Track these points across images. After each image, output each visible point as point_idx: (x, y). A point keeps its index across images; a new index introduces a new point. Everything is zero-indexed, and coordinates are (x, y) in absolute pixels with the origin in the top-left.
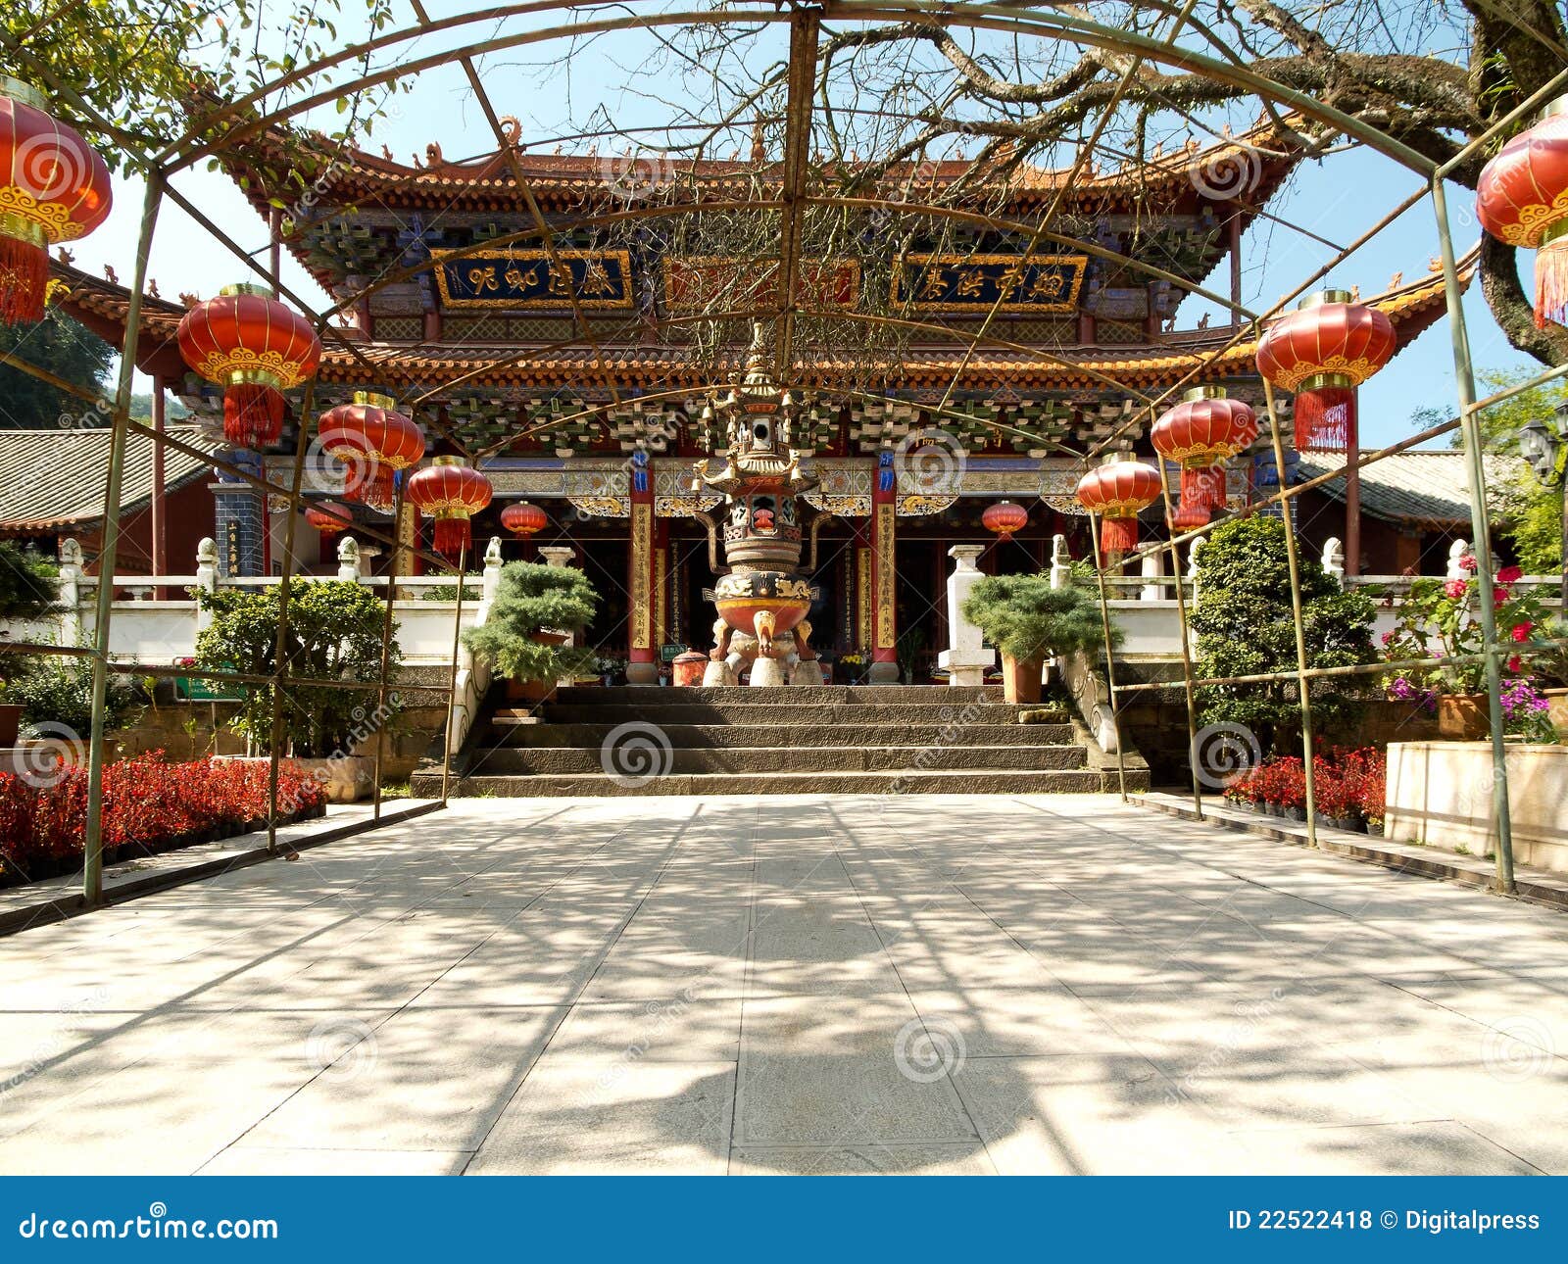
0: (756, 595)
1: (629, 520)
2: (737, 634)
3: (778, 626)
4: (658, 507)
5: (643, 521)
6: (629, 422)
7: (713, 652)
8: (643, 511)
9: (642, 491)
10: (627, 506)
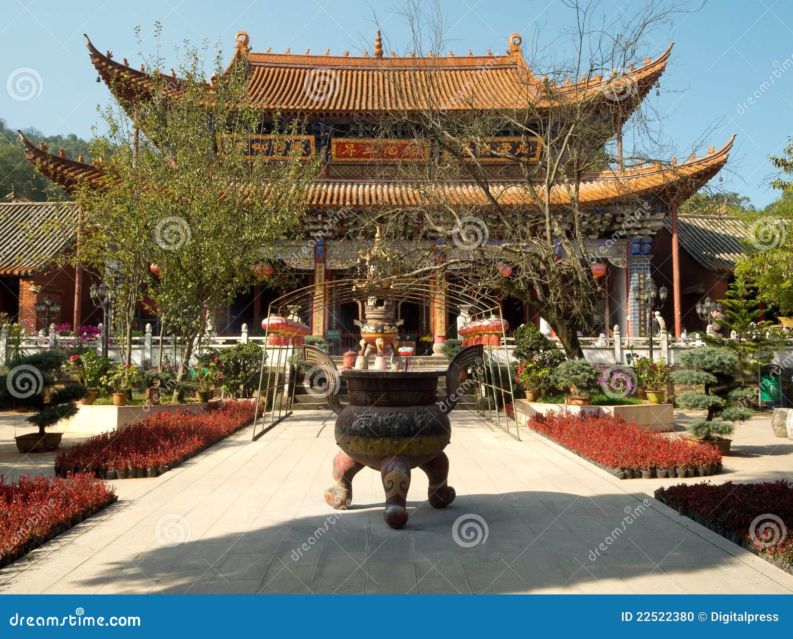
0: (377, 332)
1: (313, 271)
2: (369, 345)
3: (385, 344)
4: (328, 264)
5: (321, 272)
6: (315, 223)
7: (360, 352)
8: (320, 267)
9: (320, 256)
10: (313, 263)
